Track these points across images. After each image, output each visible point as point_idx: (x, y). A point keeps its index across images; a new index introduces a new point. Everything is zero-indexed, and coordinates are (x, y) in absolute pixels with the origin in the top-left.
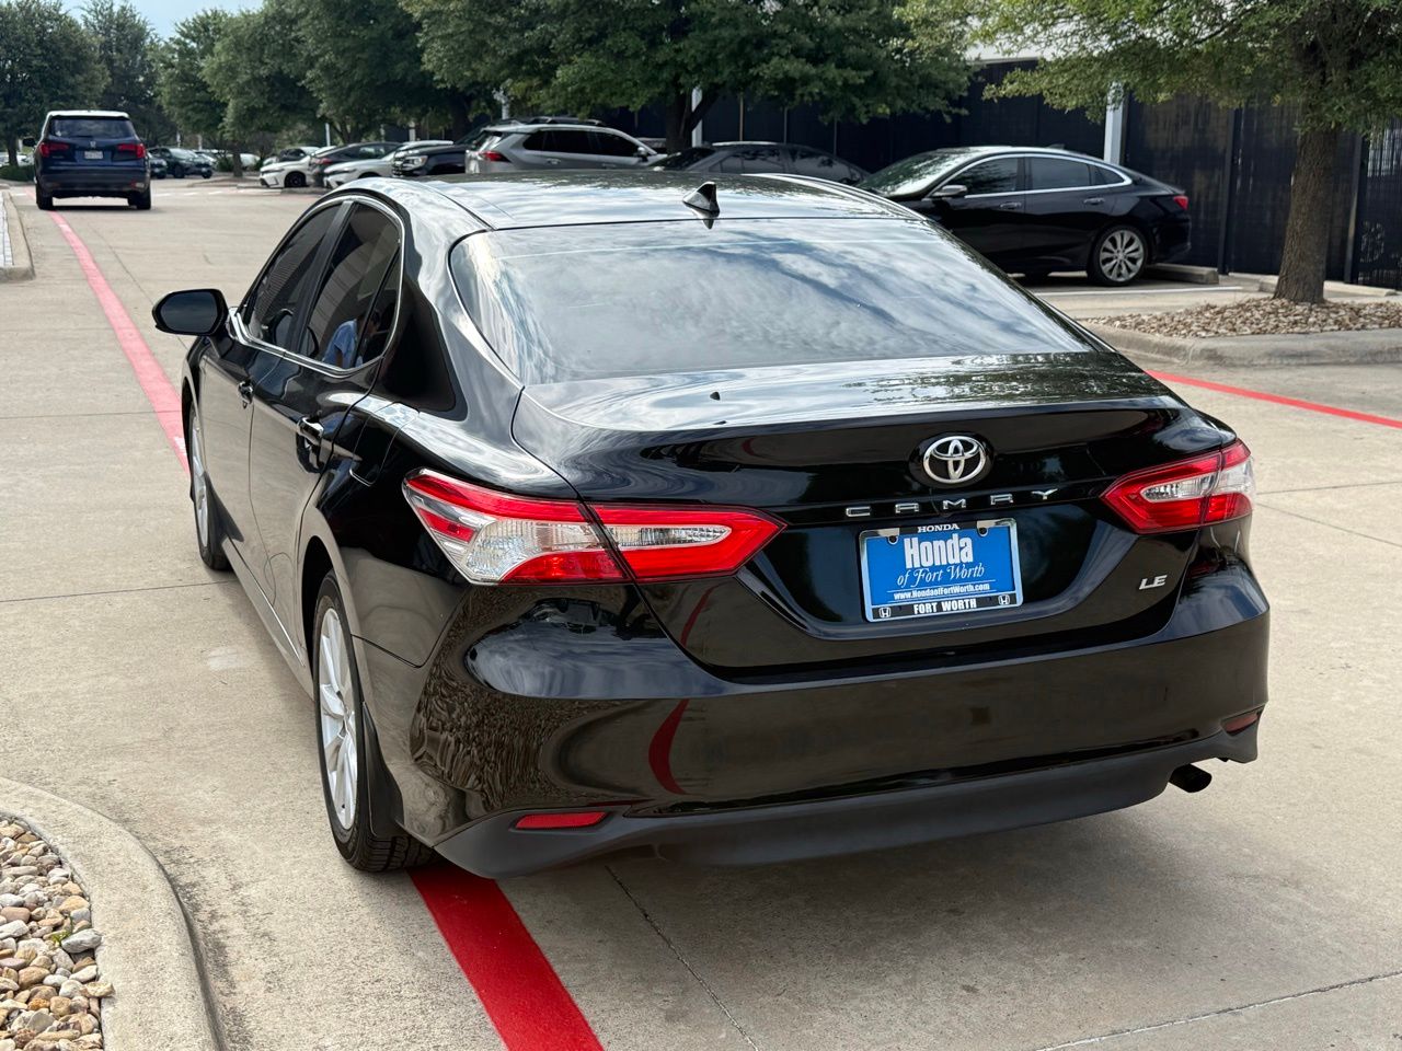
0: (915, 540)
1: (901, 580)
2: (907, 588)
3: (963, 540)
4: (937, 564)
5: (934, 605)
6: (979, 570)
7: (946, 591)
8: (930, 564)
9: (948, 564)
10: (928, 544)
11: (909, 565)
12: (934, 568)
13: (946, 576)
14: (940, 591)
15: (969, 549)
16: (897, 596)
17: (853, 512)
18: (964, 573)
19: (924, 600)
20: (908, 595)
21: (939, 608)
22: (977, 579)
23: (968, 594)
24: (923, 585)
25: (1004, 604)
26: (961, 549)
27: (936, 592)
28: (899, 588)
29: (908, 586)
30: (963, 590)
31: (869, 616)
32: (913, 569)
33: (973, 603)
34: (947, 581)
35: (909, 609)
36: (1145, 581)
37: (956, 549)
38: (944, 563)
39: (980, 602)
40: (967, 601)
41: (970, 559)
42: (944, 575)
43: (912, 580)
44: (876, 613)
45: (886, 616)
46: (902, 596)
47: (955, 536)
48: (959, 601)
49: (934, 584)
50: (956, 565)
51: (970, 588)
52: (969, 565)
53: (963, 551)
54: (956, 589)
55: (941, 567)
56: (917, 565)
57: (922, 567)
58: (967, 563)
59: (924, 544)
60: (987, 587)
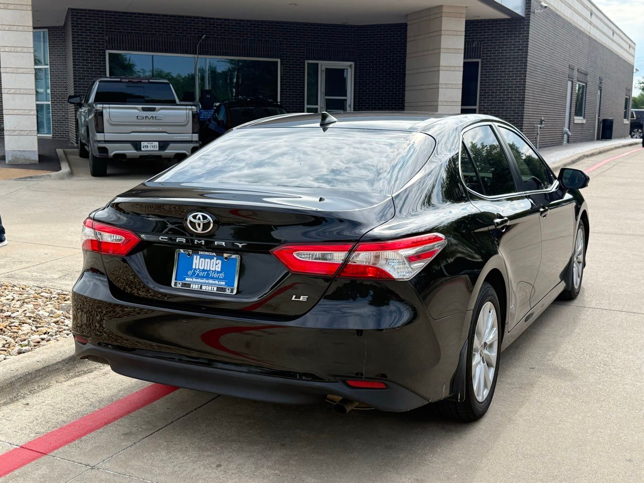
0: (198, 257)
1: (190, 273)
2: (191, 277)
3: (218, 261)
4: (205, 269)
5: (199, 286)
6: (222, 275)
7: (207, 281)
8: (203, 268)
9: (210, 270)
10: (203, 259)
11: (194, 267)
12: (203, 270)
13: (208, 274)
14: (204, 281)
15: (220, 265)
16: (187, 279)
17: (162, 238)
18: (216, 275)
19: (196, 283)
20: (191, 280)
21: (201, 288)
22: (221, 279)
23: (215, 284)
24: (198, 276)
25: (228, 292)
26: (216, 264)
27: (201, 281)
28: (188, 276)
29: (191, 276)
30: (214, 282)
31: (173, 285)
32: (195, 269)
33: (215, 289)
34: (207, 277)
35: (189, 285)
36: (294, 296)
37: (214, 264)
38: (208, 269)
39: (218, 289)
40: (213, 287)
41: (219, 270)
42: (207, 274)
43: (194, 273)
44: (175, 284)
45: (179, 286)
46: (189, 279)
47: (215, 258)
48: (210, 287)
49: (202, 277)
50: (213, 271)
51: (217, 282)
52: (218, 272)
53: (217, 266)
54: (211, 281)
55: (206, 270)
56: (197, 268)
57: (199, 269)
58: (218, 271)
59: (201, 259)
60: (224, 283)
